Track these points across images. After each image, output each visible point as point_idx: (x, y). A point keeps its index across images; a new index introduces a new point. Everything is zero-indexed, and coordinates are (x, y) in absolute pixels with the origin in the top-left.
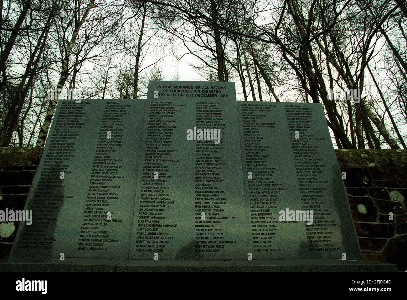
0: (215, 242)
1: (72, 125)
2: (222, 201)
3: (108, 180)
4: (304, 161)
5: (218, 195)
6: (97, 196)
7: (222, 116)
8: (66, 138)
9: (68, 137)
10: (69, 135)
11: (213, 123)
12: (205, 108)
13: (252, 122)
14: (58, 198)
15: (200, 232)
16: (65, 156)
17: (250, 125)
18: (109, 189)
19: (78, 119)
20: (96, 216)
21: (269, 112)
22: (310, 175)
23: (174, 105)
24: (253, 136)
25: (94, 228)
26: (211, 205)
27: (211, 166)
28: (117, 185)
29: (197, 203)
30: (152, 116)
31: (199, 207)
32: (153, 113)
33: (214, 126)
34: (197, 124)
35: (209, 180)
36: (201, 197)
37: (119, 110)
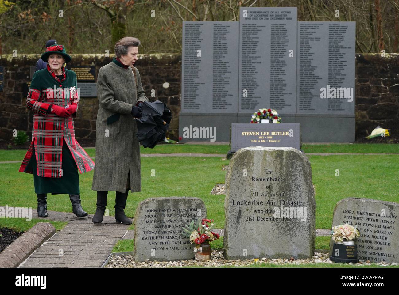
0: (280, 105)
1: (195, 41)
2: (284, 85)
3: (223, 74)
4: (334, 63)
5: (282, 82)
6: (218, 83)
7: (287, 34)
8: (194, 49)
11: (281, 39)
12: (277, 28)
13: (306, 37)
14: (197, 84)
15: (272, 100)
16: (196, 61)
17: (305, 39)
18: (224, 79)
19: (198, 36)
20: (219, 93)
21: (318, 30)
22: (336, 71)
23: (257, 26)
24: (305, 47)
25: (219, 99)
26: (278, 87)
27: (279, 66)
28: (228, 77)
29: (271, 86)
30: (244, 34)
31: (272, 88)
32: (245, 32)
33: (282, 41)
34: (271, 40)
35: (278, 74)
36: (273, 83)
37: (223, 30)
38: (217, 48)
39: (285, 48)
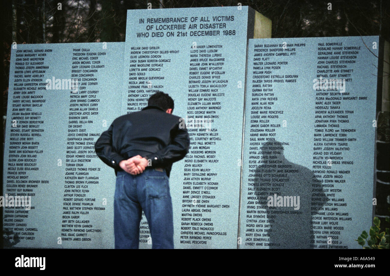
0: (202, 233)
1: (34, 86)
2: (214, 186)
3: (86, 160)
4: (328, 133)
5: (210, 179)
6: (75, 180)
7: (225, 68)
8: (30, 105)
9: (32, 103)
10: (33, 101)
11: (211, 79)
12: (202, 56)
13: (266, 74)
14: (33, 184)
15: (186, 222)
16: (33, 131)
17: (263, 79)
18: (88, 171)
19: (41, 76)
20: (77, 204)
21: (292, 56)
22: (331, 153)
23: (161, 52)
24: (264, 97)
25: (75, 217)
26: (201, 190)
27: (204, 141)
28: (97, 167)
29: (185, 188)
30: (134, 70)
31: (188, 192)
32: (135, 66)
33: (212, 84)
34: (190, 82)
35: (200, 159)
36: (190, 181)
37: (91, 61)
38: (76, 103)
39: (219, 99)
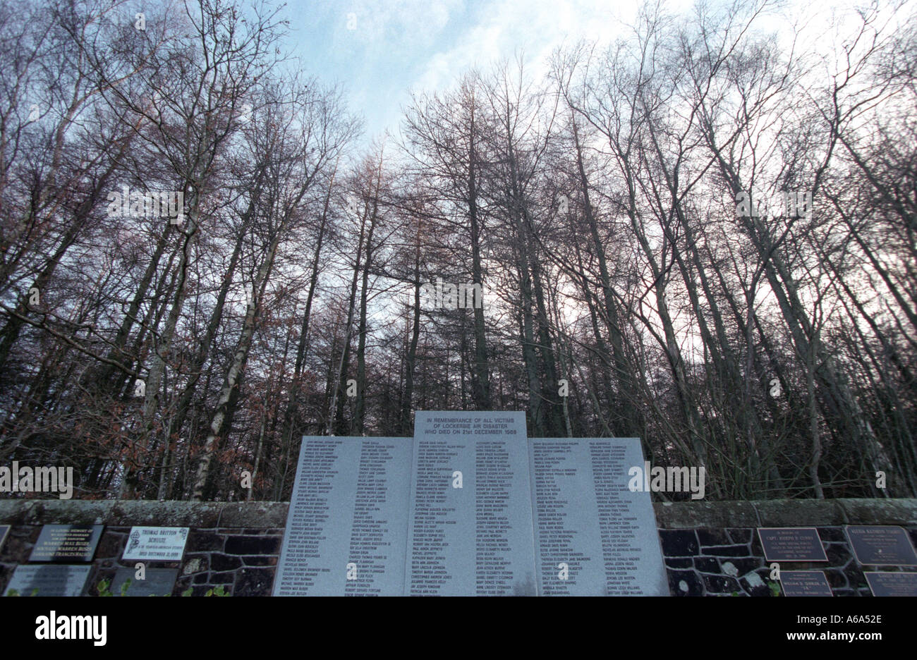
1: (322, 474)
2: (508, 575)
3: (372, 548)
4: (611, 521)
5: (503, 568)
6: (359, 569)
7: (509, 462)
8: (316, 491)
9: (318, 489)
10: (320, 488)
11: (497, 471)
12: (487, 450)
13: (547, 468)
14: (313, 572)
16: (317, 516)
17: (544, 472)
18: (373, 559)
19: (329, 464)
21: (569, 453)
22: (619, 541)
23: (449, 447)
24: (547, 488)
26: (495, 580)
27: (495, 530)
28: (383, 555)
29: (478, 578)
30: (422, 461)
31: (481, 582)
32: (423, 458)
33: (498, 475)
34: (477, 473)
35: (493, 547)
36: (483, 570)
37: (380, 453)
38: (364, 490)
39: (506, 489)
